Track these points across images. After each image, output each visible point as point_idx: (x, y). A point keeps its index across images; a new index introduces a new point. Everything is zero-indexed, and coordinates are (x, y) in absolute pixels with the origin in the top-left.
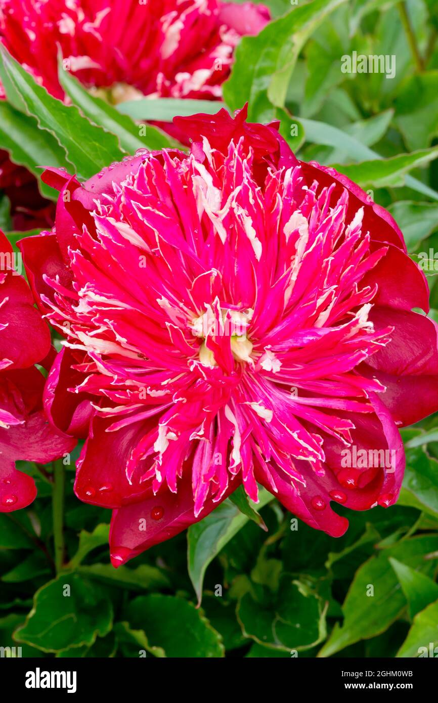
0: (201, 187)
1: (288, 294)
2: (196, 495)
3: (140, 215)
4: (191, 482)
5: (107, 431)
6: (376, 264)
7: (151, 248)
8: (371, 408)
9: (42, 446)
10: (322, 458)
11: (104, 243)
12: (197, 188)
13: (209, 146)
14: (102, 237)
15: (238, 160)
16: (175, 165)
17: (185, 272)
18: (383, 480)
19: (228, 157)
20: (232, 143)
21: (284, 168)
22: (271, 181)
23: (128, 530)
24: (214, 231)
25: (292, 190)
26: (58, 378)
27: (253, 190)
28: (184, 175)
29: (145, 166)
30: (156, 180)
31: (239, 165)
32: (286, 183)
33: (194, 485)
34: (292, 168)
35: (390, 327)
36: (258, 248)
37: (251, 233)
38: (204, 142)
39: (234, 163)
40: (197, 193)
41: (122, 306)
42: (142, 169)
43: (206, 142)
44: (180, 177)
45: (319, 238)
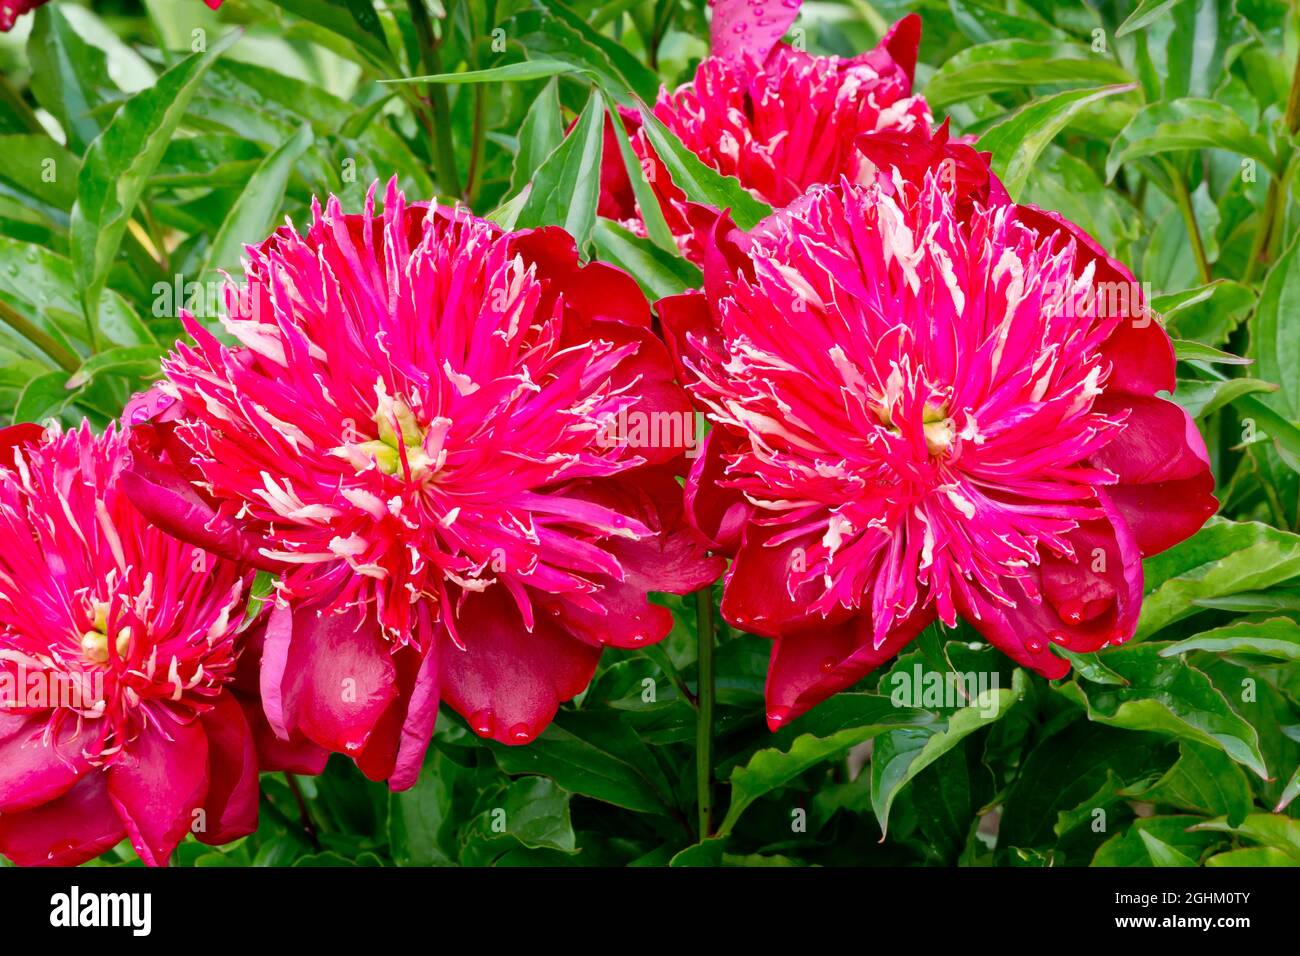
0: (888, 220)
1: (996, 358)
2: (876, 625)
3: (810, 254)
4: (871, 611)
5: (765, 545)
6: (1110, 333)
7: (825, 302)
8: (1101, 513)
9: (682, 574)
10: (1036, 559)
11: (764, 286)
12: (884, 221)
13: (900, 177)
14: (762, 278)
15: (936, 194)
16: (856, 197)
17: (867, 337)
18: (1117, 616)
19: (924, 191)
20: (929, 172)
21: (995, 206)
22: (978, 221)
23: (788, 686)
24: (905, 279)
25: (1004, 235)
26: (703, 465)
27: (954, 226)
28: (868, 213)
29: (819, 199)
30: (832, 220)
31: (938, 200)
32: (997, 225)
33: (874, 615)
34: (1005, 206)
35: (1126, 410)
36: (959, 300)
37: (951, 279)
38: (893, 171)
39: (931, 197)
40: (884, 231)
41: (784, 366)
42: (815, 203)
43: (896, 172)
44: (862, 214)
45: (1036, 282)
